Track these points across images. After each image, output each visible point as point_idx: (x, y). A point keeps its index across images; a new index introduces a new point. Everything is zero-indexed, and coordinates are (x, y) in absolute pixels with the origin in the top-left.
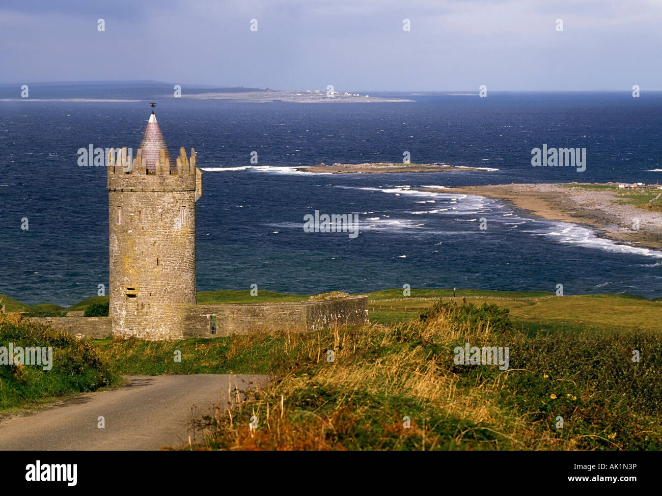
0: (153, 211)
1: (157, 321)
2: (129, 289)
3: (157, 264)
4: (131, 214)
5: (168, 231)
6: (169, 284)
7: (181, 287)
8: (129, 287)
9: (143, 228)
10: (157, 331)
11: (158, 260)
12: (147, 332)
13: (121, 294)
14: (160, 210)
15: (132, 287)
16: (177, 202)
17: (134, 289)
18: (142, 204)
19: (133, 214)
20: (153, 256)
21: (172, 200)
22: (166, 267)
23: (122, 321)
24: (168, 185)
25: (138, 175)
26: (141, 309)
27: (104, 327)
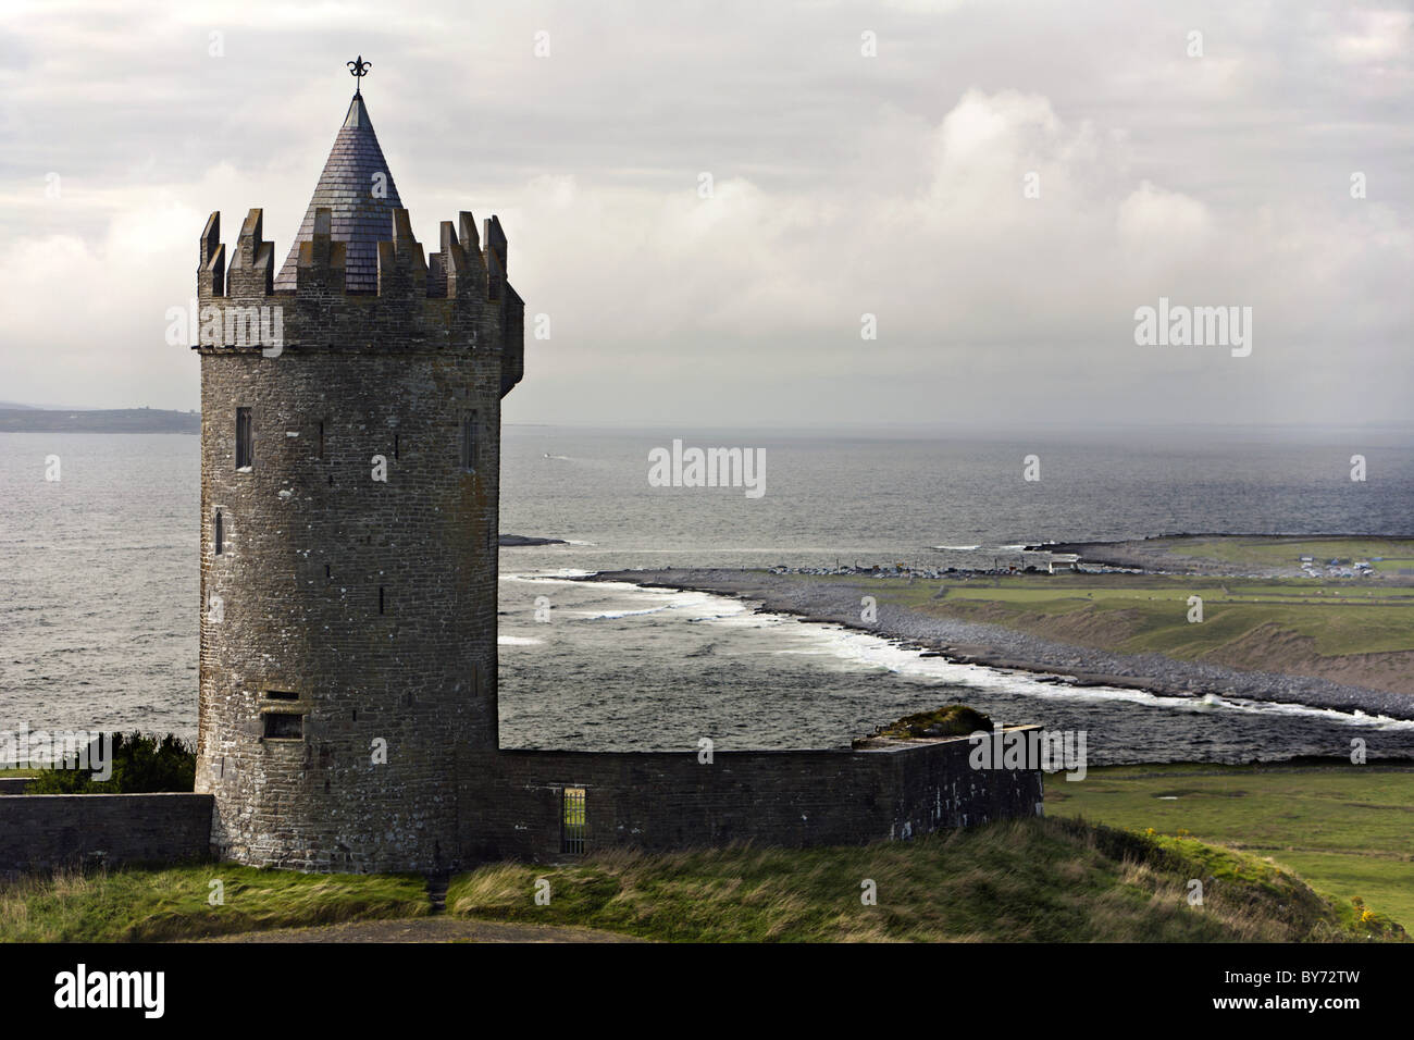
0: (368, 422)
1: (378, 808)
2: (272, 695)
3: (378, 608)
5: (416, 493)
6: (417, 681)
7: (457, 688)
8: (280, 688)
9: (331, 481)
10: (377, 840)
11: (381, 596)
12: (342, 847)
13: (245, 711)
14: (392, 421)
16: (449, 393)
17: (292, 696)
18: (328, 398)
19: (294, 435)
20: (367, 580)
21: (432, 385)
22: (410, 619)
23: (249, 809)
24: (421, 335)
25: (319, 296)
26: (323, 765)
27: (184, 828)
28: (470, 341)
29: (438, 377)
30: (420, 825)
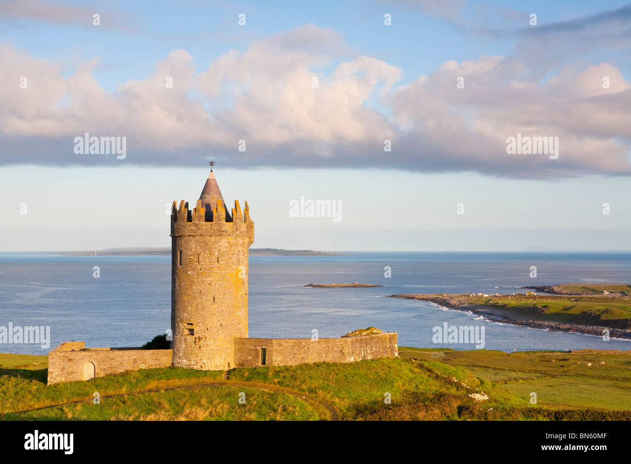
0: (210, 254)
1: (213, 353)
2: (187, 324)
3: (213, 301)
4: (191, 257)
5: (223, 272)
7: (234, 323)
8: (188, 322)
9: (201, 269)
10: (213, 361)
11: (214, 298)
12: (203, 363)
13: (180, 328)
14: (217, 254)
15: (191, 322)
16: (232, 246)
17: (192, 324)
18: (200, 248)
19: (192, 257)
20: (210, 294)
21: (227, 244)
22: (221, 304)
23: (181, 353)
24: (224, 232)
25: (198, 222)
26: (199, 342)
27: (165, 359)
28: (237, 233)
29: (229, 242)
30: (224, 358)
